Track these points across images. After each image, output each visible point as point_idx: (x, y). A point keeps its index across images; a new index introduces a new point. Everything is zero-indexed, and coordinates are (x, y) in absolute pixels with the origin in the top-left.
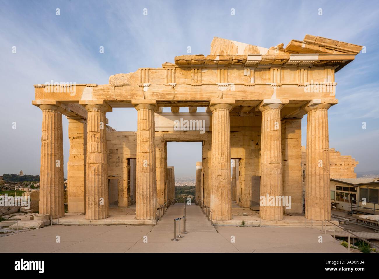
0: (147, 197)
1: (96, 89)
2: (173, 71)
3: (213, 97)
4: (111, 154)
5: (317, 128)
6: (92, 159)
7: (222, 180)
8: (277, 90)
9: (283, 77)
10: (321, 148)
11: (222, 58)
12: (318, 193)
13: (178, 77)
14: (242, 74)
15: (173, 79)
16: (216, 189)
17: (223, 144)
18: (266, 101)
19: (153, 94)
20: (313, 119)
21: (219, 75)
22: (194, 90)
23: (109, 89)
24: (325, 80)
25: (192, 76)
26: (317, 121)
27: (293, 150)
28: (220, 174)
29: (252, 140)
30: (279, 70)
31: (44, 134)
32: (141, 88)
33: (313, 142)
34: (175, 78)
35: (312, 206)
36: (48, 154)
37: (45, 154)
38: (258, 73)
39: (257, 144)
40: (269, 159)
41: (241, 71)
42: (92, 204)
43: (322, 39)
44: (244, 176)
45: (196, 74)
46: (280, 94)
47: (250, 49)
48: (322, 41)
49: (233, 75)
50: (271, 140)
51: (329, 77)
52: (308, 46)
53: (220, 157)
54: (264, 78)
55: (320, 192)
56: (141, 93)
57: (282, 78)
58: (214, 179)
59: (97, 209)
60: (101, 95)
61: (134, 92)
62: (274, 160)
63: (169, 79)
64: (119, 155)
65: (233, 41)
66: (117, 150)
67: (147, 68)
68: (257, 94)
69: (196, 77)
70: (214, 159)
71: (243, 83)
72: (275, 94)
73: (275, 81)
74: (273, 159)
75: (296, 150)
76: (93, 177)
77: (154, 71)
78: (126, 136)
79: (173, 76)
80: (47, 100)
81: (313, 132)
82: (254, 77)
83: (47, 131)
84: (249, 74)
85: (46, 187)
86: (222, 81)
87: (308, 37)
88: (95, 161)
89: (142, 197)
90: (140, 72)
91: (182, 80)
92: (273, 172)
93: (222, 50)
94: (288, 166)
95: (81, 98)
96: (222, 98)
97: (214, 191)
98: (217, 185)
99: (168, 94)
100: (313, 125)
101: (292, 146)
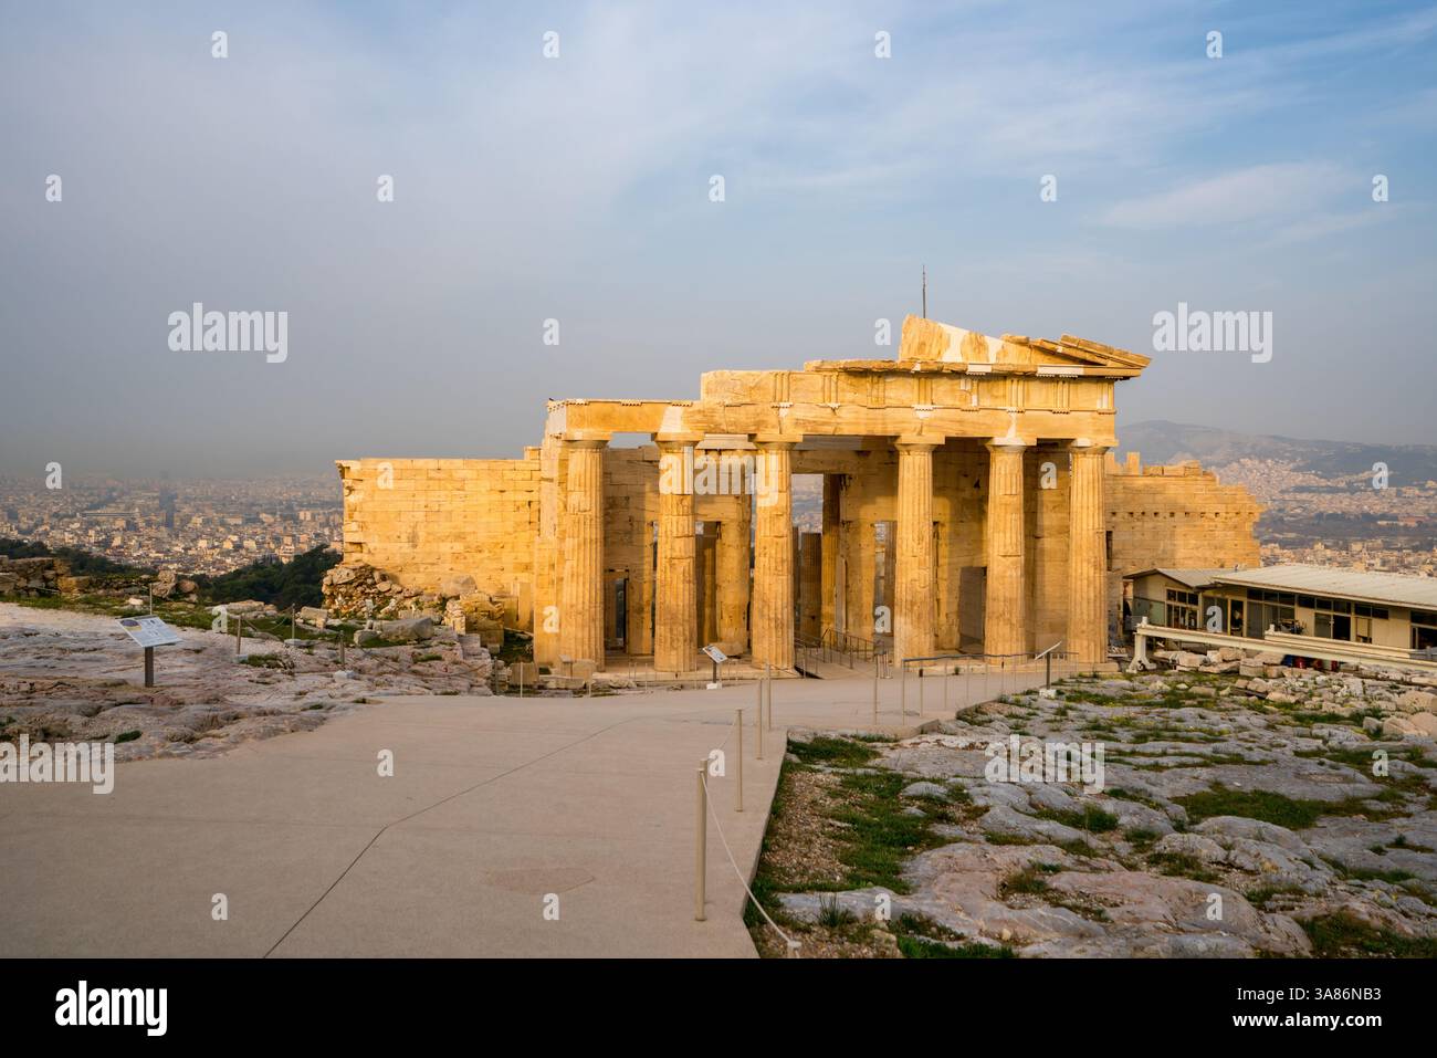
0: (783, 625)
1: (690, 410)
2: (834, 378)
3: (904, 430)
4: (610, 511)
5: (1085, 488)
6: (677, 549)
7: (919, 589)
8: (1017, 419)
9: (1028, 394)
10: (1091, 527)
11: (925, 367)
12: (1085, 611)
13: (843, 390)
14: (956, 387)
15: (833, 395)
16: (909, 607)
17: (922, 520)
18: (997, 441)
19: (797, 423)
20: (1080, 471)
21: (916, 388)
22: (870, 416)
23: (713, 411)
24: (1098, 402)
25: (866, 391)
26: (1085, 476)
27: (1054, 515)
28: (916, 577)
29: (966, 476)
30: (1021, 383)
31: (583, 498)
32: (774, 411)
33: (1079, 516)
34: (837, 391)
35: (1076, 636)
36: (591, 540)
37: (585, 539)
38: (985, 384)
39: (977, 485)
40: (1002, 549)
41: (956, 381)
42: (678, 640)
43: (1089, 344)
44: (946, 567)
45: (876, 386)
46: (1022, 426)
47: (971, 339)
48: (1088, 346)
49: (942, 388)
50: (1006, 513)
51: (1105, 397)
52: (1068, 351)
53: (915, 545)
54: (996, 394)
55: (1088, 610)
56: (773, 420)
57: (1026, 397)
58: (904, 586)
59: (687, 651)
60: (699, 422)
61: (761, 418)
62: (1011, 551)
63: (827, 394)
64: (632, 512)
65: (942, 325)
66: (627, 498)
67: (786, 372)
68: (983, 427)
69: (875, 392)
70: (904, 548)
71: (958, 404)
72: (1013, 429)
73: (1014, 403)
74: (1009, 548)
75: (1060, 515)
76: (681, 586)
77: (798, 376)
78: (651, 462)
79: (833, 389)
80: (592, 430)
81: (1080, 496)
82: (978, 394)
83: (588, 494)
84: (969, 388)
85: (586, 607)
86: (923, 401)
87: (1066, 338)
88: (683, 554)
89: (773, 624)
90: (772, 377)
91: (850, 396)
92: (1008, 573)
93: (922, 339)
94: (1042, 550)
95: (659, 427)
96: (920, 434)
97: (904, 610)
98: (909, 598)
99: (824, 424)
100: (1080, 483)
101: (1051, 506)
